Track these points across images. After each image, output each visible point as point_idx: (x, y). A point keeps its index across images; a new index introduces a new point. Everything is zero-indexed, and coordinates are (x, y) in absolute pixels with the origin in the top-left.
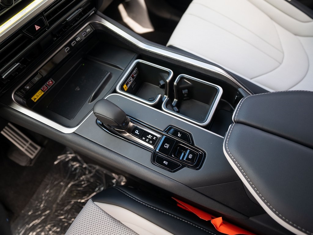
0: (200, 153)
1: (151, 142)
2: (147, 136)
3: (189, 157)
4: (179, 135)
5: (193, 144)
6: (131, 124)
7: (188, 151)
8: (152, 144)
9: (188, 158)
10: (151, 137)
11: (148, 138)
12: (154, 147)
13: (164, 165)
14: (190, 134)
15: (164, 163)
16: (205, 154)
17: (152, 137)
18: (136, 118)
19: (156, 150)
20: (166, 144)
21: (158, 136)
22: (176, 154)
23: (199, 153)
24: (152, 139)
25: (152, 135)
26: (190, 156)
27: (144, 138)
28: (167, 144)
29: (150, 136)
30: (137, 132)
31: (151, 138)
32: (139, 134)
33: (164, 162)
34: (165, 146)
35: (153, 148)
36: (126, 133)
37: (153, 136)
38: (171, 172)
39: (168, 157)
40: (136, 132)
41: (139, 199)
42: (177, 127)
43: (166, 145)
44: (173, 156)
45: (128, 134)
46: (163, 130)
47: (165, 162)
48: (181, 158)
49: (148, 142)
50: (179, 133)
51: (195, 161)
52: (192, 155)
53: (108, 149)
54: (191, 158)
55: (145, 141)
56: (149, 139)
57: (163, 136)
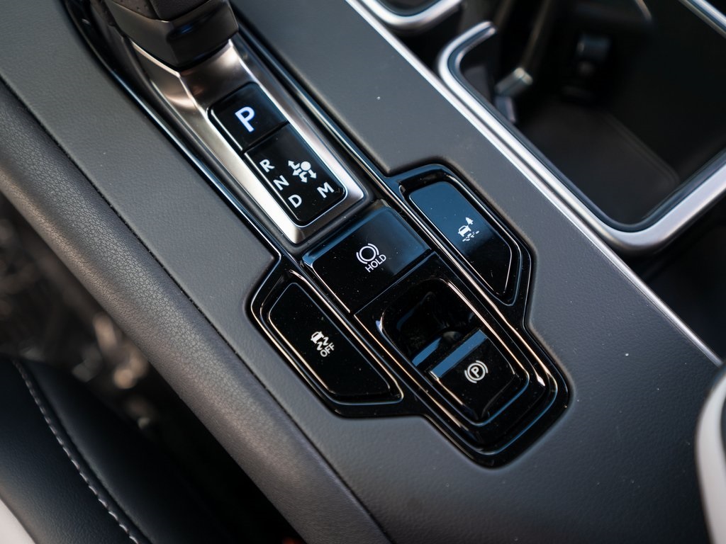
0: (540, 380)
1: (296, 200)
2: (291, 163)
3: (467, 374)
4: (467, 229)
5: (518, 313)
6: (231, 57)
7: (478, 338)
8: (298, 216)
9: (455, 378)
10: (308, 175)
11: (288, 173)
12: (299, 235)
13: (309, 351)
14: (527, 249)
15: (314, 339)
16: (565, 397)
17: (314, 175)
18: (275, 45)
19: (303, 253)
20: (371, 246)
21: (352, 186)
22: (399, 326)
23: (533, 378)
24: (307, 189)
25: (317, 165)
26: (476, 372)
27: (266, 165)
28: (376, 251)
29: (306, 166)
30: (246, 116)
31: (304, 180)
32: (250, 129)
33: (316, 337)
34: (359, 256)
35: (293, 238)
36: (183, 94)
37: (324, 175)
38: (330, 407)
39: (349, 317)
40: (239, 114)
41: (100, 476)
42: (475, 183)
43: (368, 254)
44: (380, 326)
45: (190, 102)
46: (388, 169)
47: (320, 335)
48: (419, 359)
49: (282, 197)
50: (470, 221)
51: (493, 410)
52: (485, 370)
53: (50, 136)
54: (473, 380)
55: (267, 179)
56: (294, 181)
57: (375, 199)
